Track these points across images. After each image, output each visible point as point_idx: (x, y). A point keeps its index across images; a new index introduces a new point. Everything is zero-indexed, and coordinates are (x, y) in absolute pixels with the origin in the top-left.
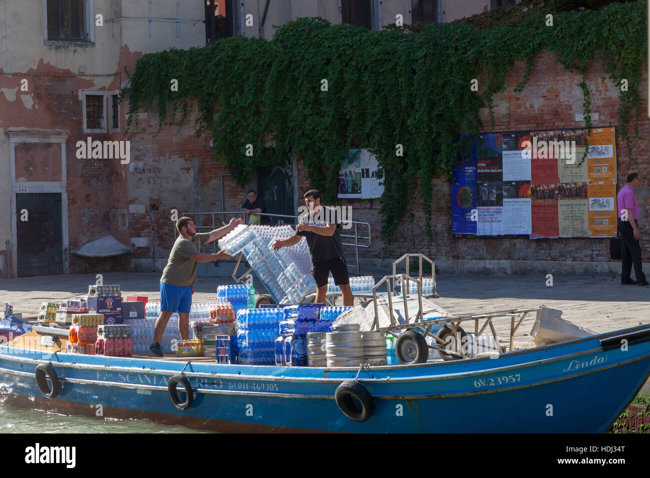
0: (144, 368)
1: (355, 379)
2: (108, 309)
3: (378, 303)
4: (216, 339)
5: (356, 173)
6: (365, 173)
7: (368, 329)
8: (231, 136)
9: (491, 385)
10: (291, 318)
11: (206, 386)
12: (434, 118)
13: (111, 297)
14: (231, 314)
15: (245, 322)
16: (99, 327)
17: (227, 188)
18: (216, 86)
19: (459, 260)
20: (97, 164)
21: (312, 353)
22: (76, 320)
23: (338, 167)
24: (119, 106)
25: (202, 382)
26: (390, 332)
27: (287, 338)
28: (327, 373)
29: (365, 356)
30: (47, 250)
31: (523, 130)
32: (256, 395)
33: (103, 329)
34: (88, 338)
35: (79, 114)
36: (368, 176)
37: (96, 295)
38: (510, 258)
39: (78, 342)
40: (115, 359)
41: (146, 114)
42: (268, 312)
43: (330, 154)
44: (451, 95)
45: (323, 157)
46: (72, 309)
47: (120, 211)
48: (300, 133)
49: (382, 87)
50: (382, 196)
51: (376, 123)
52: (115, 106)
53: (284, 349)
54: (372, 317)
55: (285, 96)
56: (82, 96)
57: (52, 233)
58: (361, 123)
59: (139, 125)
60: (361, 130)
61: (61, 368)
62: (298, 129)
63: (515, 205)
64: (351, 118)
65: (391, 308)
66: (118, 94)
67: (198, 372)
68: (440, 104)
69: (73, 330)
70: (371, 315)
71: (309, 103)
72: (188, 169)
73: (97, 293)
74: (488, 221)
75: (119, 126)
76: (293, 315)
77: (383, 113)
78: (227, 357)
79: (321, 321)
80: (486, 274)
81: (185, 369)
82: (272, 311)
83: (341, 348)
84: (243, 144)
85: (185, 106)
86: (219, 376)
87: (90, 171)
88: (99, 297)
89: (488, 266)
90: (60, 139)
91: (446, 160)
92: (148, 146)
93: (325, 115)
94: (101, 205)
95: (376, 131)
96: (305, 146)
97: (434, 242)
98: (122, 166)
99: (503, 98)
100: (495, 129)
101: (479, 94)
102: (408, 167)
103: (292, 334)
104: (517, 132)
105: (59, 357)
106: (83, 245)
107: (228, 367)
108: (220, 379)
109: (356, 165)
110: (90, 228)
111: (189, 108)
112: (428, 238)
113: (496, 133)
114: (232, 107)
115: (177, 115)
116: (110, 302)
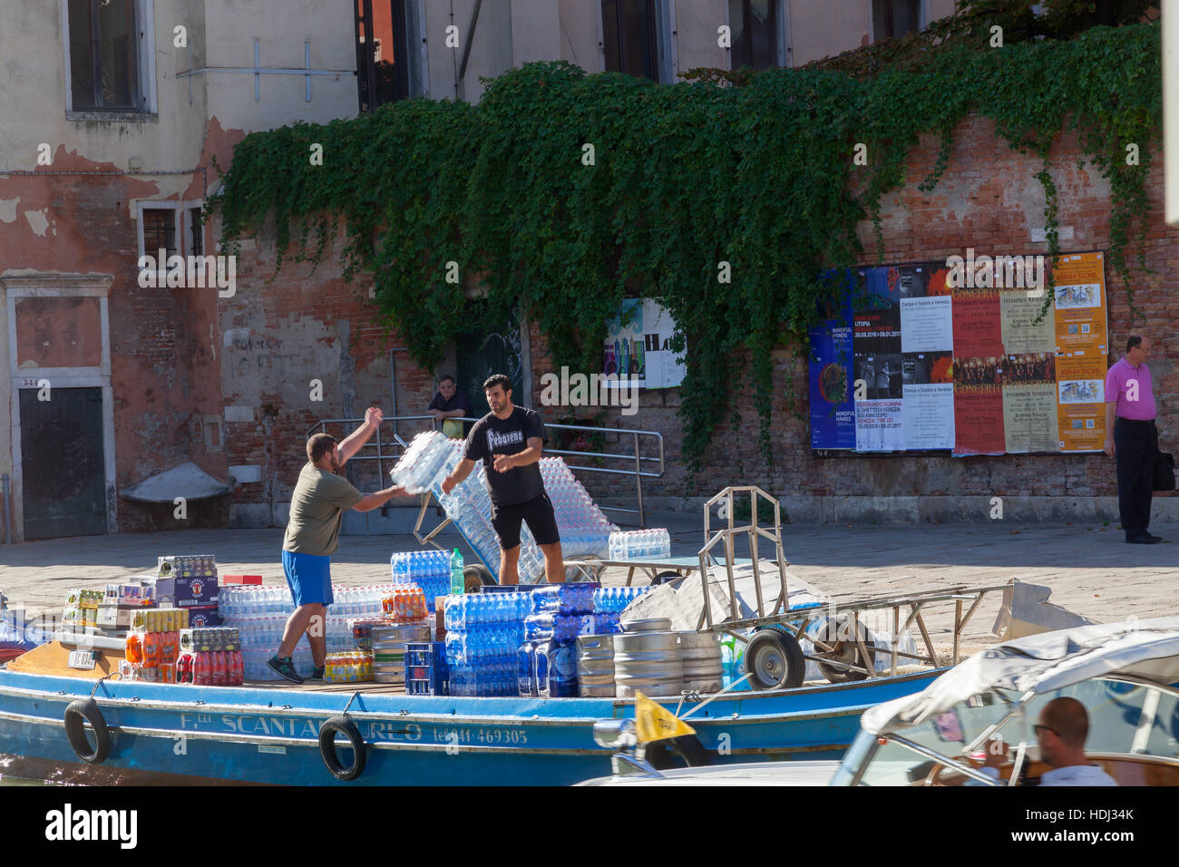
0: (271, 705)
2: (195, 599)
4: (406, 651)
5: (635, 343)
6: (652, 342)
7: (691, 627)
8: (408, 280)
10: (547, 609)
11: (391, 736)
12: (775, 241)
13: (199, 578)
14: (422, 605)
15: (460, 618)
16: (182, 632)
17: (402, 374)
18: (378, 189)
19: (824, 498)
20: (165, 333)
21: (588, 673)
22: (138, 621)
23: (603, 331)
24: (203, 227)
25: (383, 728)
26: (728, 630)
27: (540, 647)
28: (620, 710)
29: (686, 676)
30: (77, 491)
31: (936, 259)
32: (485, 751)
33: (190, 637)
34: (162, 653)
35: (132, 244)
36: (656, 348)
37: (171, 575)
38: (916, 491)
39: (144, 661)
40: (214, 690)
41: (253, 241)
42: (500, 599)
43: (587, 308)
44: (806, 198)
45: (576, 314)
46: (127, 601)
47: (208, 419)
48: (532, 270)
49: (680, 186)
50: (683, 382)
51: (669, 251)
52: (196, 229)
53: (536, 666)
54: (690, 606)
55: (504, 205)
56: (136, 211)
57: (85, 460)
58: (643, 251)
59: (241, 263)
60: (643, 264)
61: (111, 709)
62: (528, 265)
63: (925, 395)
64: (623, 242)
66: (202, 206)
67: (374, 711)
68: (786, 215)
69: (134, 639)
70: (687, 602)
71: (549, 216)
72: (330, 341)
73: (173, 570)
74: (876, 426)
76: (550, 605)
77: (682, 233)
78: (426, 683)
80: (875, 523)
81: (349, 706)
82: (507, 598)
83: (640, 663)
84: (429, 293)
85: (323, 225)
86: (416, 718)
87: (152, 347)
88: (178, 578)
89: (877, 507)
90: (98, 290)
91: (796, 317)
92: (258, 300)
93: (577, 238)
94: (174, 408)
95: (670, 266)
96: (542, 295)
97: (778, 465)
98: (212, 337)
99: (899, 201)
100: (884, 259)
101: (856, 196)
102: (729, 330)
103: (549, 639)
104: (924, 263)
105: (109, 689)
106: (141, 481)
107: (431, 700)
108: (416, 723)
109: (634, 328)
110: (155, 451)
111: (331, 230)
112: (766, 459)
113: (888, 265)
114: (409, 226)
115: (309, 242)
116: (197, 587)
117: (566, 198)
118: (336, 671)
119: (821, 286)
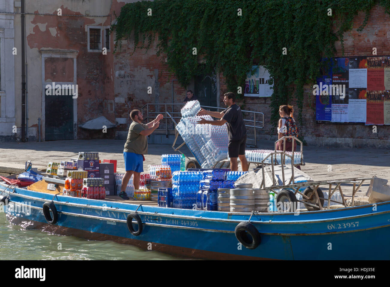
0: (112, 207)
1: (248, 221)
2: (90, 167)
3: (265, 170)
4: (159, 190)
5: (256, 81)
6: (262, 81)
7: (258, 187)
8: (179, 56)
9: (339, 228)
10: (208, 178)
11: (151, 221)
12: (306, 47)
13: (92, 160)
14: (170, 174)
15: (178, 180)
16: (84, 179)
17: (175, 89)
18: (170, 24)
19: (320, 137)
20: (96, 71)
21: (221, 202)
22: (70, 175)
23: (245, 77)
24: (110, 36)
25: (149, 218)
26: (272, 190)
27: (204, 192)
28: (230, 216)
29: (256, 205)
30: (64, 124)
31: (362, 55)
32: (183, 228)
33: (86, 181)
34: (77, 186)
35: (85, 40)
36: (263, 83)
37: (83, 159)
38: (352, 137)
39: (71, 188)
40: (94, 201)
41: (127, 40)
42: (192, 173)
43: (240, 68)
44: (317, 32)
45: (236, 70)
46: (68, 166)
47: (109, 101)
48: (221, 54)
49: (274, 27)
50: (272, 95)
51: (269, 49)
52: (107, 36)
53: (203, 198)
54: (261, 179)
55: (213, 31)
56: (87, 29)
57: (67, 114)
58: (260, 49)
59: (122, 48)
60: (259, 54)
61: (59, 205)
62: (220, 53)
63: (356, 103)
64: (253, 46)
65: (273, 174)
66: (110, 28)
67: (146, 212)
68: (310, 38)
69: (68, 181)
70: (260, 178)
71: (228, 36)
72: (151, 76)
73: (83, 157)
74: (339, 113)
75: (110, 48)
76: (209, 177)
77: (274, 43)
78: (165, 202)
79: (227, 181)
80: (337, 147)
81: (138, 209)
82: (195, 173)
83: (240, 200)
84: (186, 61)
85: (151, 36)
86: (160, 215)
87: (91, 76)
88: (85, 160)
89: (338, 142)
90: (73, 56)
91: (312, 74)
92: (127, 61)
93: (237, 44)
94: (98, 97)
95: (269, 55)
96: (224, 63)
97: (304, 125)
98: (111, 73)
99: (350, 35)
100: (344, 55)
101: (335, 32)
102: (288, 78)
103: (208, 189)
104: (358, 57)
105: (58, 198)
106: (86, 122)
107: (166, 209)
108: (160, 217)
109: (256, 76)
110: (91, 112)
111: (153, 38)
112: (300, 123)
113: (345, 57)
114: (180, 38)
115: (145, 42)
116: (92, 164)
117: (234, 29)
118: (138, 196)
119: (322, 64)
